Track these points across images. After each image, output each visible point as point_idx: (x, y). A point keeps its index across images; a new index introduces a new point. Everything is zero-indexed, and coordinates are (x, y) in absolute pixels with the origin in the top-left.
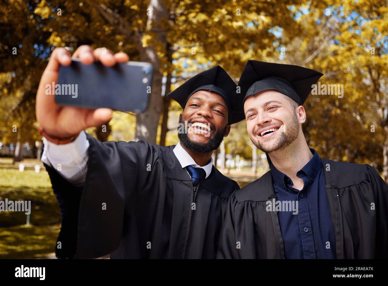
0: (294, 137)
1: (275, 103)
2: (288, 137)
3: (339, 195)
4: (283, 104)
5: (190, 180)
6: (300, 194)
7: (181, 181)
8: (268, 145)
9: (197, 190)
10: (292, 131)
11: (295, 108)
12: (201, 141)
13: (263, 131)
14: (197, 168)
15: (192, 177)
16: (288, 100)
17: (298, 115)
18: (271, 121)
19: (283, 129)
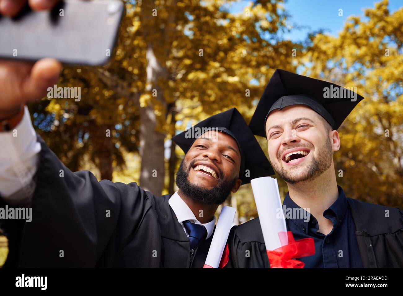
0: (326, 165)
1: (306, 120)
2: (319, 164)
3: (372, 245)
4: (315, 123)
5: (188, 240)
6: (326, 239)
7: (176, 241)
8: (295, 173)
9: (195, 254)
10: (324, 158)
11: (328, 132)
12: (203, 186)
13: (288, 153)
14: (196, 224)
15: (190, 236)
16: (322, 120)
17: (332, 141)
18: (300, 141)
19: (314, 153)
